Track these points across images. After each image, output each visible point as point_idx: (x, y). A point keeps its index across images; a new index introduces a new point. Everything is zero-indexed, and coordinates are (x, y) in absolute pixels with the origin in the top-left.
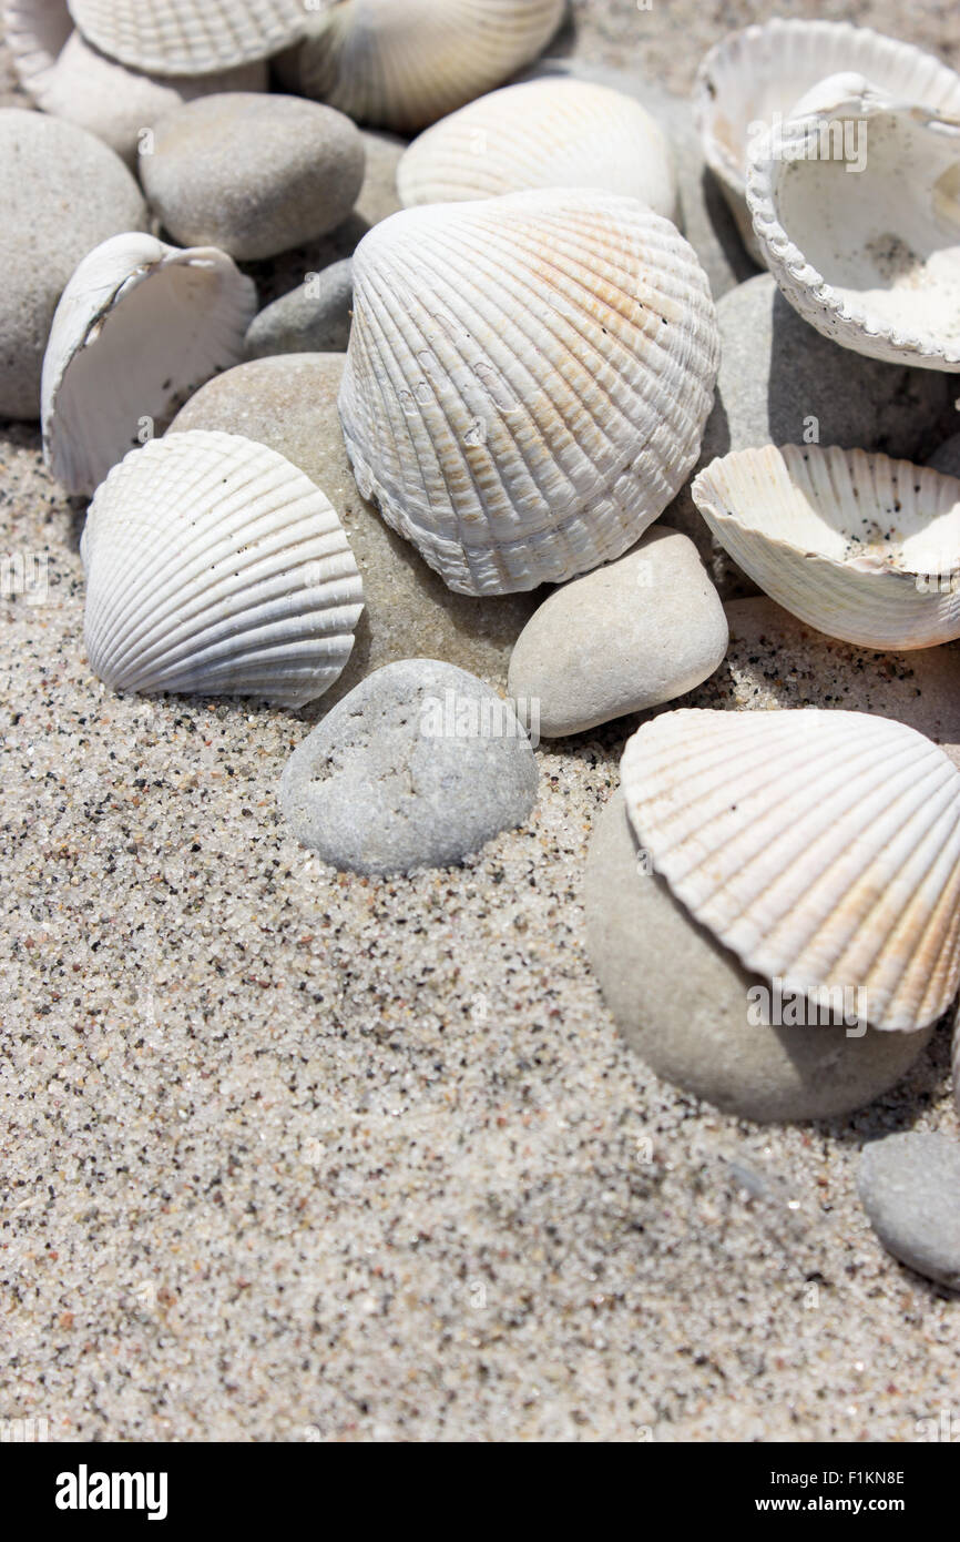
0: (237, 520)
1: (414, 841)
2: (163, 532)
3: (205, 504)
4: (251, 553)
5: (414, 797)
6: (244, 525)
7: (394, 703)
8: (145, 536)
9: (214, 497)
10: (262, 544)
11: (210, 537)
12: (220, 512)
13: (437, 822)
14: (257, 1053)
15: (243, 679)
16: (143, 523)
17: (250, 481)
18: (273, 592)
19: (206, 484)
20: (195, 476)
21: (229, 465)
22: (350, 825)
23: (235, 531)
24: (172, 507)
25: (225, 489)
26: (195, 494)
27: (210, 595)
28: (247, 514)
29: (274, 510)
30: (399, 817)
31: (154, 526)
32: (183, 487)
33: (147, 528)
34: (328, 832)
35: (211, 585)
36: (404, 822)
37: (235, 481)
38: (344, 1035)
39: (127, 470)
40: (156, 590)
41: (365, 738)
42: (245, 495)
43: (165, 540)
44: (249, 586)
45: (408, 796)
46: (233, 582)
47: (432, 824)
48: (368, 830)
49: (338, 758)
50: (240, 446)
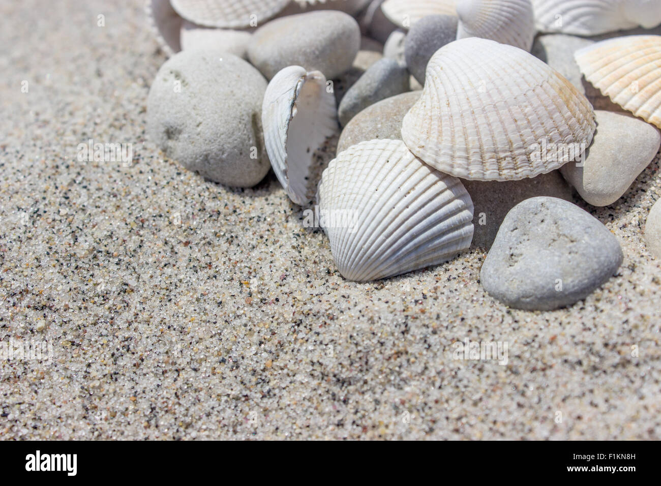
0: (400, 179)
1: (587, 262)
2: (364, 195)
3: (381, 176)
4: (413, 194)
5: (575, 243)
6: (404, 182)
7: (531, 216)
8: (354, 200)
9: (384, 171)
10: (417, 188)
11: (389, 192)
12: (390, 178)
13: (594, 248)
14: (564, 400)
15: (422, 260)
16: (351, 194)
17: (400, 159)
18: (428, 211)
19: (378, 166)
20: (370, 164)
21: (386, 154)
22: (548, 269)
23: (401, 185)
24: (364, 182)
25: (389, 166)
26: (374, 172)
27: (397, 221)
28: (404, 175)
29: (417, 170)
30: (572, 255)
31: (357, 194)
32: (366, 171)
33: (353, 196)
34: (537, 279)
35: (397, 216)
36: (577, 256)
37: (393, 160)
38: (605, 372)
39: (332, 170)
40: (368, 226)
41: (526, 237)
42: (400, 166)
43: (365, 199)
44: (415, 212)
45: (571, 244)
46: (407, 212)
47: (592, 250)
48: (560, 267)
49: (516, 252)
50: (388, 144)
